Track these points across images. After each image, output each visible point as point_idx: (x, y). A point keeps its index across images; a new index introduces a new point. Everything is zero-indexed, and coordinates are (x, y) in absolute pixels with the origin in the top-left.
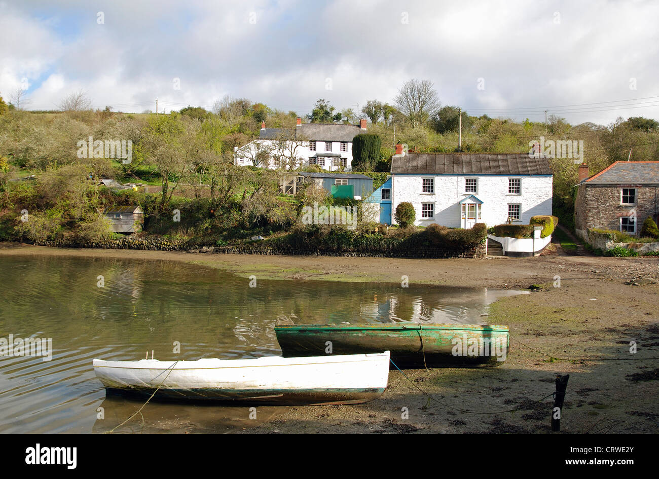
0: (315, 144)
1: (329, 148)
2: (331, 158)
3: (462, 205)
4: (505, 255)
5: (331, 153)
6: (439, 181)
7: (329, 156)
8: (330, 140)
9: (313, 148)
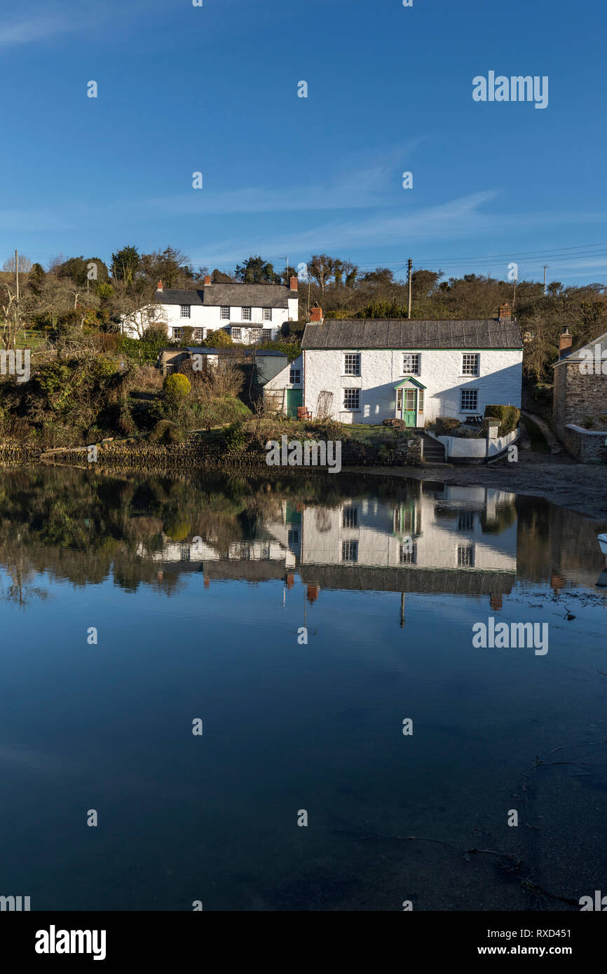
0: (229, 310)
1: (247, 315)
2: (250, 329)
3: (397, 392)
4: (447, 463)
5: (250, 322)
6: (367, 357)
7: (246, 326)
8: (248, 305)
9: (226, 315)
